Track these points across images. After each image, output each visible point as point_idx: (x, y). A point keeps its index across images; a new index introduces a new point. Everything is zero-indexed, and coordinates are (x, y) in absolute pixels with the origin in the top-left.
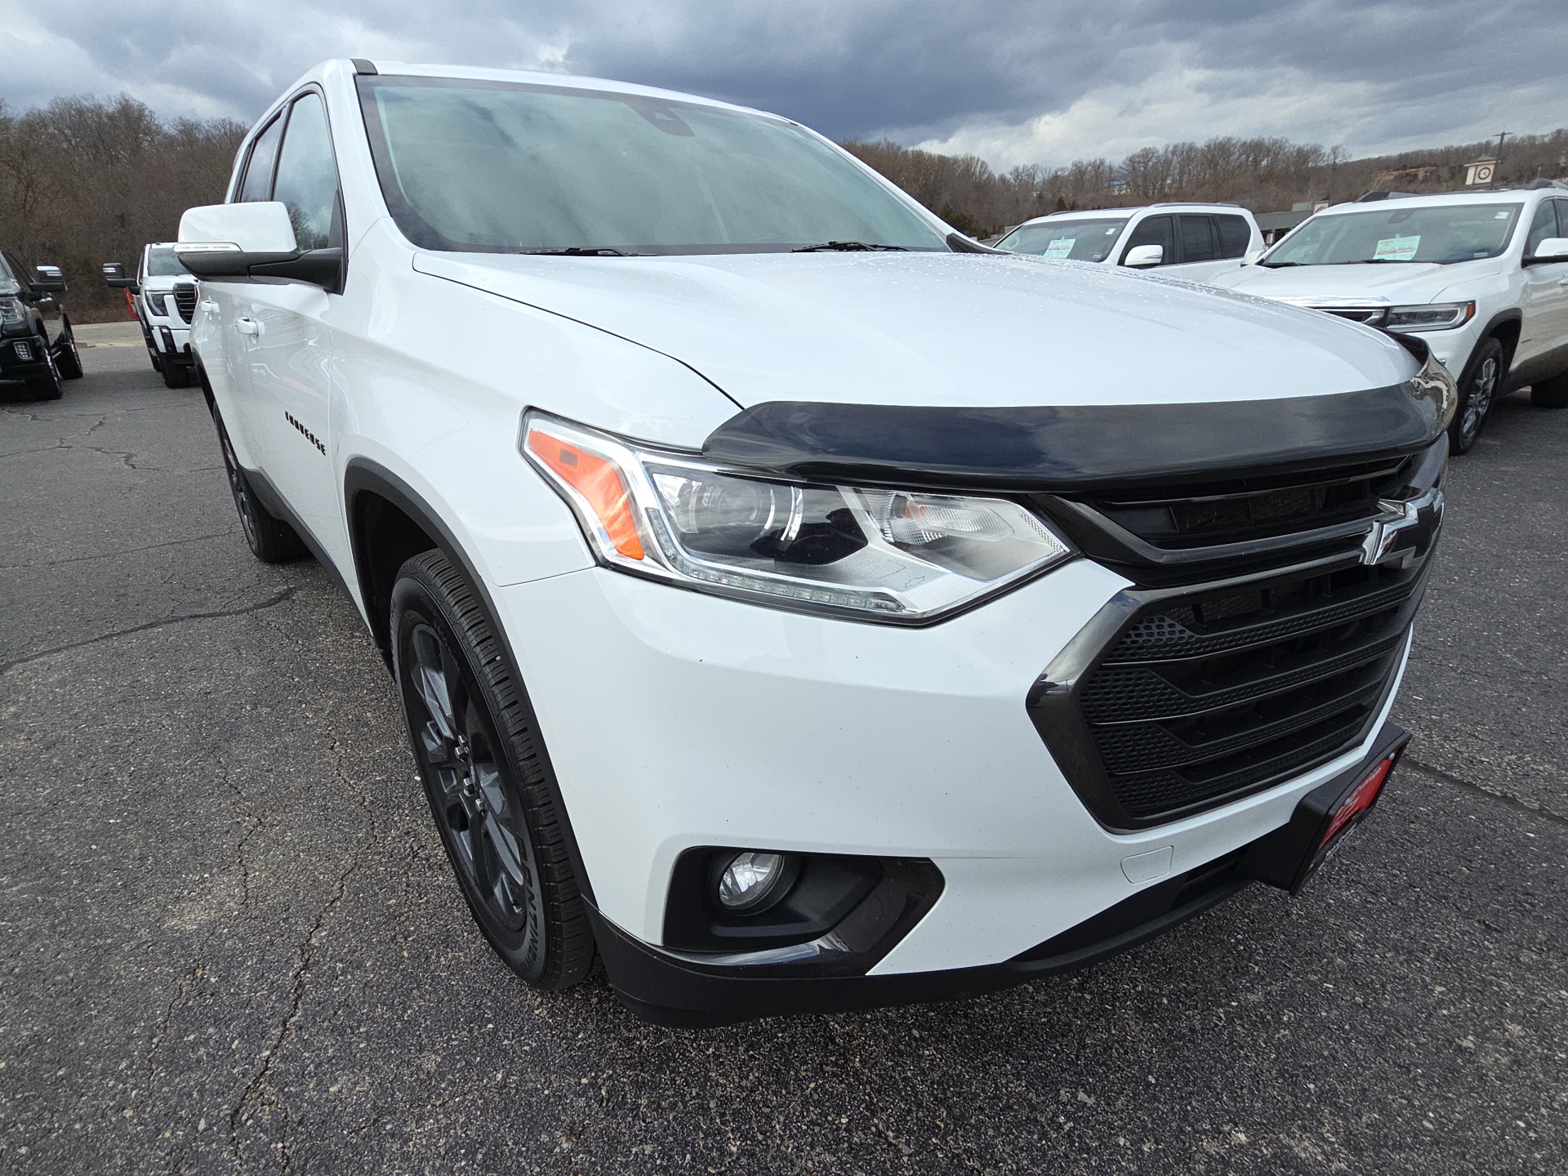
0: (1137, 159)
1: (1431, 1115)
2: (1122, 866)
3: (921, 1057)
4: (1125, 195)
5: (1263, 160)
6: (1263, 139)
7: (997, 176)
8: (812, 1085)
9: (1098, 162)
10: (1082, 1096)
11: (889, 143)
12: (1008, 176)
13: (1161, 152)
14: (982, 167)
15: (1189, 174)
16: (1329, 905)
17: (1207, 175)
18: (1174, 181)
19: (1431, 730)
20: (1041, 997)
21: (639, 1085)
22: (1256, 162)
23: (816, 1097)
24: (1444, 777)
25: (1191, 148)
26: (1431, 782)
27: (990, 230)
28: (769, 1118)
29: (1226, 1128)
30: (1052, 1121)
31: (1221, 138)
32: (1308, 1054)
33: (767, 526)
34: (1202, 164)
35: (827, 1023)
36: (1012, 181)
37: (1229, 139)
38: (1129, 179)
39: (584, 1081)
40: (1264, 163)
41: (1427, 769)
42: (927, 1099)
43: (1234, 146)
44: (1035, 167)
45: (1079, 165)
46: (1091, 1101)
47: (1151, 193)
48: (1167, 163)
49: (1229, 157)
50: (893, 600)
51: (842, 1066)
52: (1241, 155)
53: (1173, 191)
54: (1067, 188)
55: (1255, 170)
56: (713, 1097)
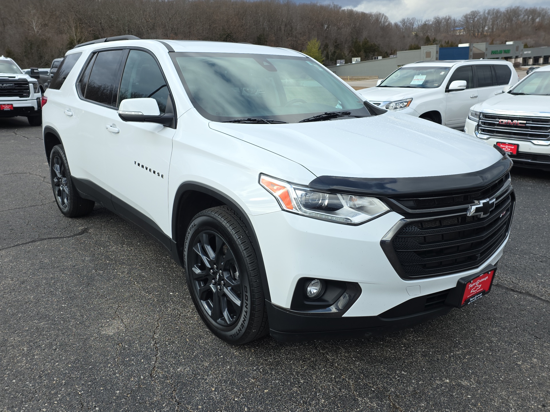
0: (469, 16)
1: (503, 377)
2: (406, 290)
3: (355, 364)
4: (463, 35)
5: (537, 18)
6: (536, 8)
7: (393, 23)
8: (323, 369)
9: (448, 18)
10: (403, 372)
11: (335, 5)
12: (399, 24)
13: (481, 13)
14: (385, 18)
15: (497, 25)
16: (488, 332)
17: (507, 26)
18: (489, 28)
19: (540, 285)
20: (393, 352)
21: (272, 369)
22: (533, 20)
23: (325, 372)
24: (539, 298)
25: (498, 12)
26: (534, 300)
27: (389, 52)
28: (311, 376)
29: (444, 379)
30: (394, 377)
31: (513, 7)
32: (471, 365)
33: (320, 202)
34: (504, 20)
35: (326, 357)
36: (401, 26)
37: (518, 8)
38: (465, 27)
39: (255, 368)
40: (537, 20)
41: (534, 296)
42: (357, 373)
43: (521, 11)
44: (414, 19)
45: (437, 19)
46: (405, 374)
47: (476, 34)
48: (485, 19)
49: (518, 16)
50: (350, 220)
51: (332, 366)
52: (524, 16)
53: (489, 34)
54: (431, 30)
55: (533, 24)
56: (294, 371)
